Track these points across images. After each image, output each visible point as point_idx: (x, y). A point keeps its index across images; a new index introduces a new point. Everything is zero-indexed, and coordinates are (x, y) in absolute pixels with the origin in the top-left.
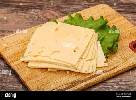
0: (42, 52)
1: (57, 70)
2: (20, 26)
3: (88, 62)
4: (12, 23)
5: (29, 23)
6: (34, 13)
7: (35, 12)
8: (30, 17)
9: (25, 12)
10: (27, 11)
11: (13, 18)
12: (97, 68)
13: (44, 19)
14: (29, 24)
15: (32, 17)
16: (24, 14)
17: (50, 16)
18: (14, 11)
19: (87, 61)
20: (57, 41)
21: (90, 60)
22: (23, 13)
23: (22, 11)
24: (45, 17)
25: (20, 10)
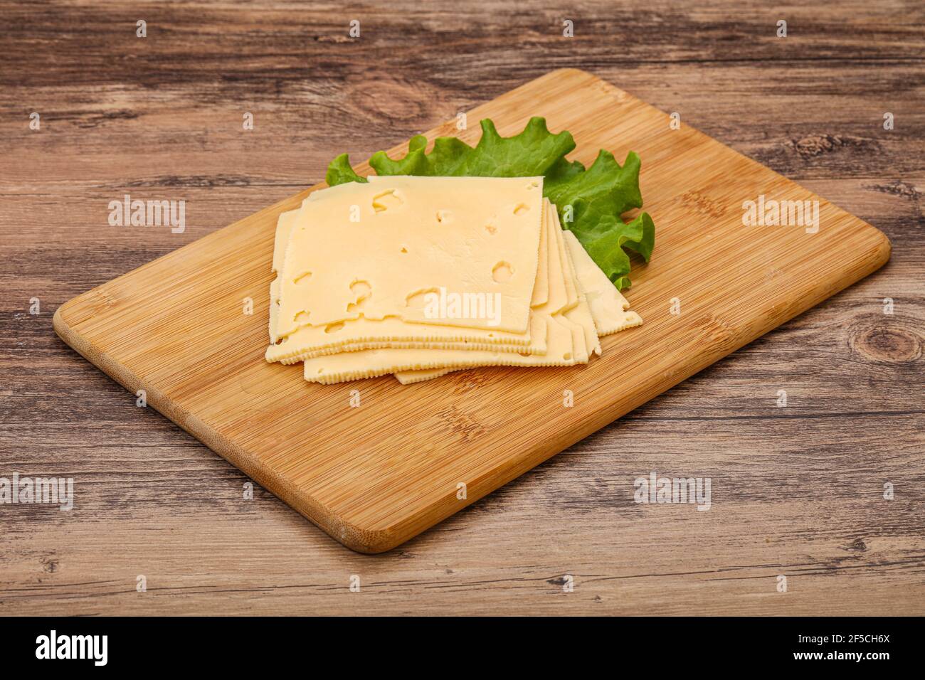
0: (359, 302)
1: (441, 373)
2: (270, 154)
3: (561, 318)
4: (227, 145)
5: (308, 138)
6: (316, 97)
7: (319, 94)
8: (304, 116)
9: (273, 96)
10: (278, 92)
11: (226, 125)
12: (601, 337)
13: (370, 117)
14: (310, 144)
15: (312, 113)
16: (270, 106)
17: (390, 105)
18: (221, 98)
19: (553, 315)
20: (404, 250)
21: (565, 312)
22: (262, 99)
23: (259, 95)
24: (369, 110)
25: (248, 90)
